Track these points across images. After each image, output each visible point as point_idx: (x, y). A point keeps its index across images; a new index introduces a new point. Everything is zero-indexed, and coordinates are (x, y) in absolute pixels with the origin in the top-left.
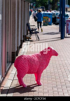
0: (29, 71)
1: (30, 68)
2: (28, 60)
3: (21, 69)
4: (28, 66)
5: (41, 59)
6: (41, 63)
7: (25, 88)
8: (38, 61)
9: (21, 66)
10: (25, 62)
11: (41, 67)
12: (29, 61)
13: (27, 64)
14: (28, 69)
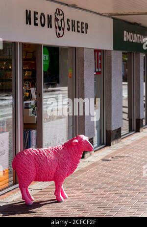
0: (36, 176)
1: (38, 171)
2: (35, 158)
3: (21, 173)
4: (34, 168)
5: (60, 155)
6: (60, 163)
7: (29, 205)
8: (53, 160)
9: (21, 167)
10: (28, 161)
11: (61, 171)
12: (37, 160)
13: (33, 165)
14: (35, 174)
